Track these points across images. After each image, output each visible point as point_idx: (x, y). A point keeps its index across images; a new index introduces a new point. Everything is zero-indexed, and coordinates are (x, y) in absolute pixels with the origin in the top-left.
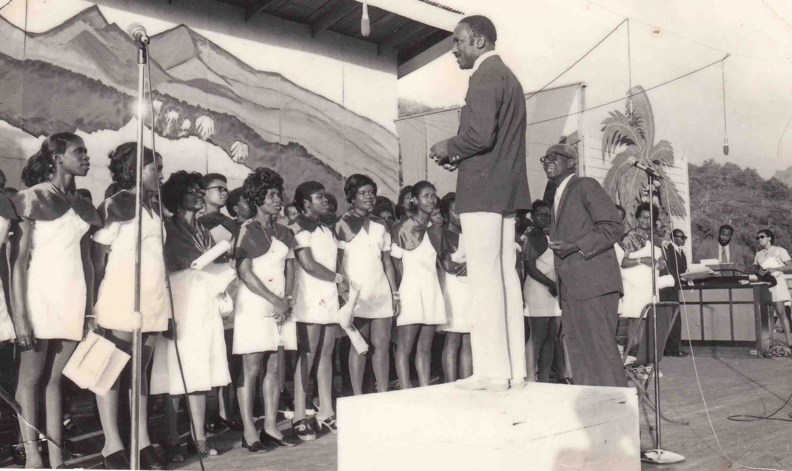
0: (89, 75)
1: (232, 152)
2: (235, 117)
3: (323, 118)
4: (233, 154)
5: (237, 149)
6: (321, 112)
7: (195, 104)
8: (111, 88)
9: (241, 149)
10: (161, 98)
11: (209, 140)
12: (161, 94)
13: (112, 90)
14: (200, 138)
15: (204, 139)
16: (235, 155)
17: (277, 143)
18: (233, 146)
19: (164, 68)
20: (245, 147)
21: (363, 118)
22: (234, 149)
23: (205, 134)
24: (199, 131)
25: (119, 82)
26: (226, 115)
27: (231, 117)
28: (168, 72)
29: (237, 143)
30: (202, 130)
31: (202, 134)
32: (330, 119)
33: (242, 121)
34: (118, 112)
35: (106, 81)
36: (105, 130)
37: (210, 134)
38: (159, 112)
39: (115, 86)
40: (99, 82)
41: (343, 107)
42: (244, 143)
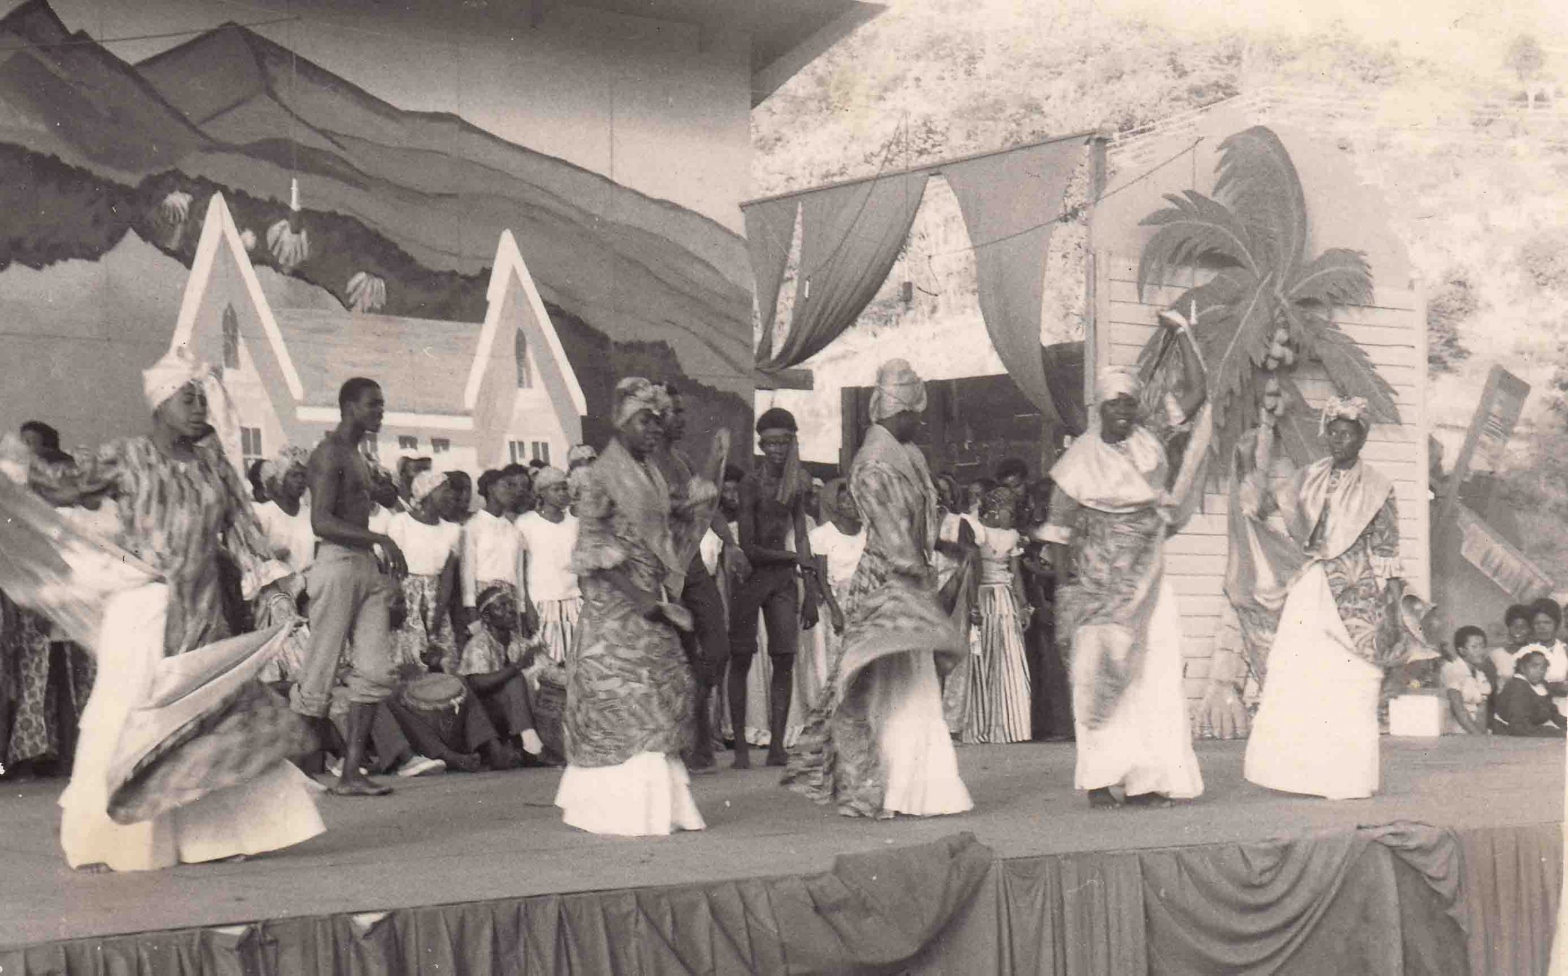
0: (32, 146)
1: (350, 295)
2: (352, 218)
3: (564, 210)
4: (352, 300)
5: (360, 290)
6: (556, 197)
7: (263, 195)
8: (80, 169)
9: (369, 289)
10: (188, 186)
11: (297, 273)
12: (187, 178)
13: (82, 174)
14: (277, 268)
15: (286, 271)
16: (356, 301)
17: (453, 274)
18: (352, 284)
19: (194, 120)
20: (379, 284)
21: (661, 202)
22: (355, 289)
23: (287, 260)
24: (275, 253)
25: (94, 158)
26: (333, 215)
27: (346, 219)
28: (203, 128)
29: (361, 276)
30: (281, 250)
31: (281, 261)
32: (580, 210)
33: (371, 226)
34: (97, 221)
35: (69, 157)
36: (71, 260)
37: (299, 257)
38: (183, 216)
39: (87, 165)
40: (55, 158)
41: (611, 182)
42: (377, 276)
